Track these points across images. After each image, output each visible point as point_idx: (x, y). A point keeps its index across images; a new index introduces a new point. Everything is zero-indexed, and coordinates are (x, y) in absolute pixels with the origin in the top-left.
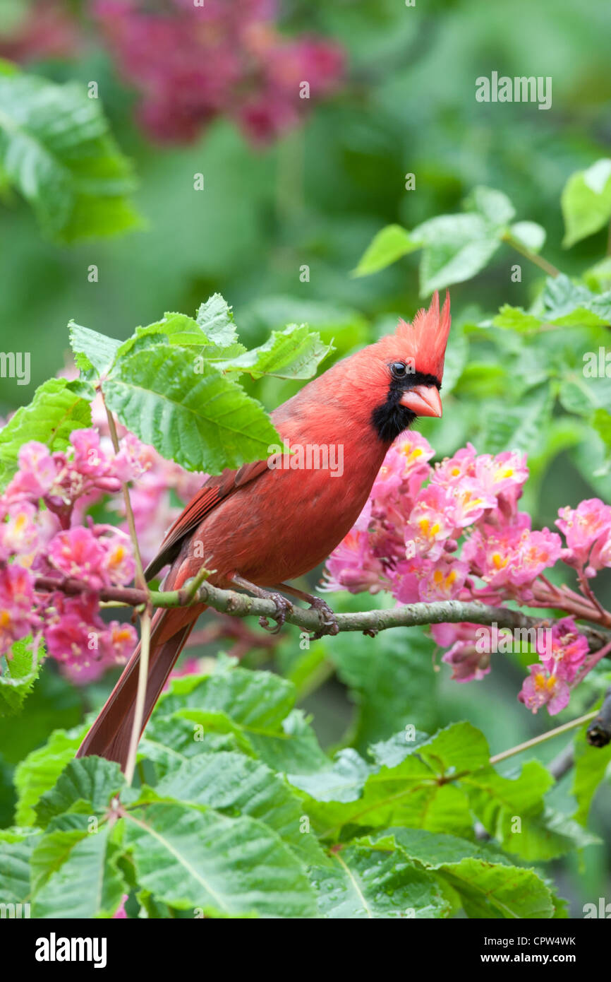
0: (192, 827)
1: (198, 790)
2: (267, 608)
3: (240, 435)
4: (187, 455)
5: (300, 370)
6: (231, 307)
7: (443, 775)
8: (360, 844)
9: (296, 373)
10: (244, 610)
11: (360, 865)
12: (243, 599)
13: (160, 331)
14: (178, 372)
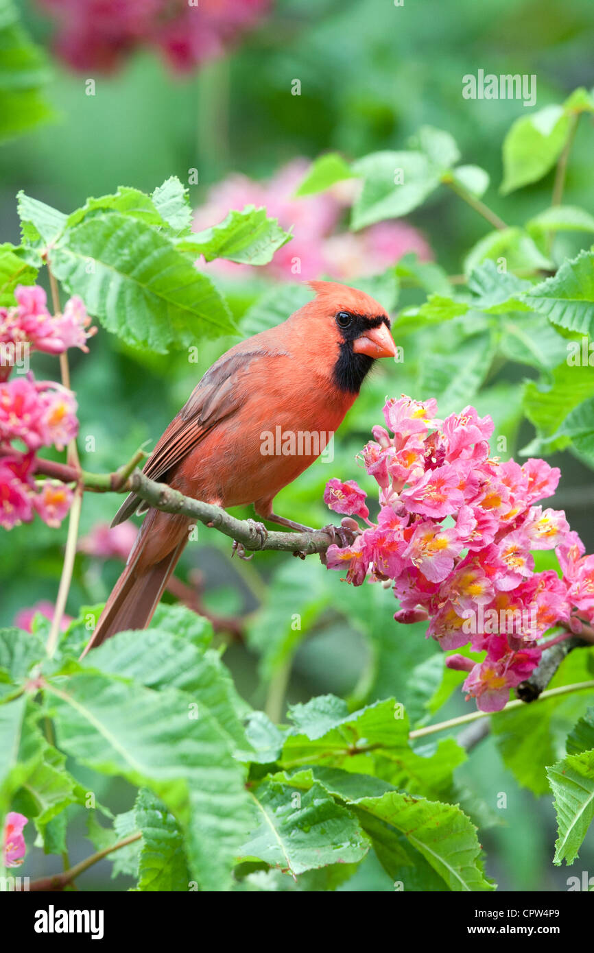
0: (115, 700)
1: (123, 666)
2: (198, 509)
3: (190, 313)
4: (133, 330)
5: (256, 256)
6: (188, 190)
7: (355, 744)
8: (274, 780)
9: (250, 258)
10: (176, 507)
11: (274, 801)
12: (176, 495)
13: (112, 206)
14: (129, 243)
